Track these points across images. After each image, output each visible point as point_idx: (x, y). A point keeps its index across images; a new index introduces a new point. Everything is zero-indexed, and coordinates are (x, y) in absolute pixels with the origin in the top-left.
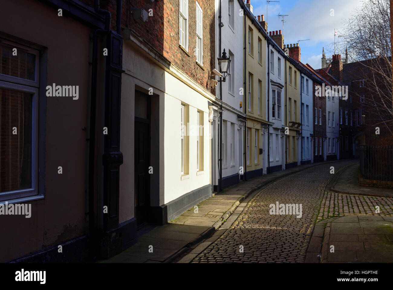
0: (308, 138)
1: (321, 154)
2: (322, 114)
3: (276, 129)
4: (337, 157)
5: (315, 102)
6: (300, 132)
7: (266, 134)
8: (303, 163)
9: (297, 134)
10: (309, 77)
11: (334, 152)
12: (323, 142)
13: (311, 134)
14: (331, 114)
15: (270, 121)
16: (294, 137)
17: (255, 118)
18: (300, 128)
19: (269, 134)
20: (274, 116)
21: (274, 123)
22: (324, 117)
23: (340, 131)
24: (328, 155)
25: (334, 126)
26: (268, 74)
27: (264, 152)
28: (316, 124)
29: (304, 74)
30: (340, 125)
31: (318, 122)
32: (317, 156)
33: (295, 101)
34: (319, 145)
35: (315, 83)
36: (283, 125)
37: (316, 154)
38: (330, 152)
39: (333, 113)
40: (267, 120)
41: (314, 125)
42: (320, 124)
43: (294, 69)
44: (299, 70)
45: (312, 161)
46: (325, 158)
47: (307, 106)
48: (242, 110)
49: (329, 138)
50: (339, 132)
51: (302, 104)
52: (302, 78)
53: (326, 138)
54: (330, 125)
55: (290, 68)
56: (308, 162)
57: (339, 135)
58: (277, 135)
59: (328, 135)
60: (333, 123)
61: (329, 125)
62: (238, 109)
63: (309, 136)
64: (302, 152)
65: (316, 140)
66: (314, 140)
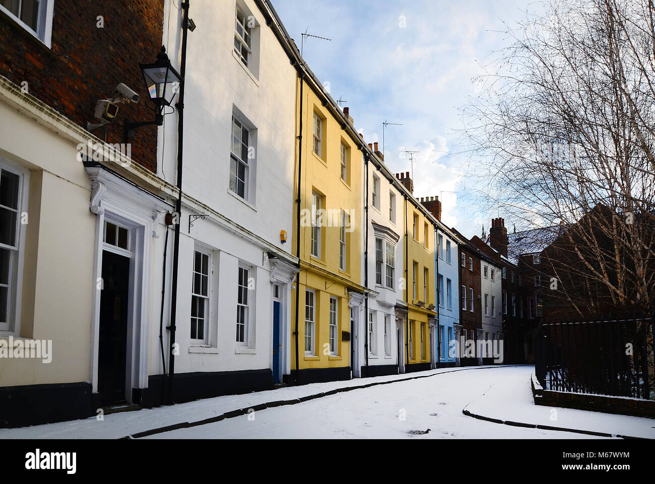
0: (450, 328)
2: (475, 296)
3: (384, 305)
5: (462, 277)
6: (436, 317)
7: (361, 308)
8: (441, 365)
9: (428, 319)
10: (451, 239)
12: (476, 337)
13: (455, 324)
14: (489, 299)
15: (370, 287)
16: (423, 324)
18: (435, 311)
19: (368, 311)
20: (379, 281)
21: (378, 293)
22: (478, 301)
27: (354, 339)
28: (465, 309)
29: (443, 232)
30: (504, 315)
31: (469, 307)
33: (426, 270)
35: (462, 249)
36: (399, 301)
39: (493, 298)
40: (363, 285)
41: (461, 311)
42: (472, 311)
43: (422, 218)
44: (432, 222)
45: (458, 365)
46: (480, 360)
49: (487, 333)
50: (503, 325)
52: (439, 236)
53: (481, 332)
54: (488, 314)
55: (415, 215)
56: (451, 365)
57: (503, 329)
58: (387, 315)
59: (485, 328)
60: (492, 312)
61: (486, 313)
63: (452, 325)
64: (438, 349)
65: (465, 333)
66: (462, 332)
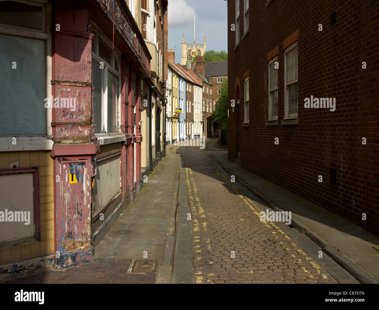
0: (183, 122)
1: (190, 134)
2: (191, 105)
5: (187, 96)
6: (179, 118)
11: (199, 132)
12: (191, 125)
13: (184, 120)
16: (175, 122)
18: (179, 115)
22: (192, 107)
23: (203, 116)
24: (194, 135)
28: (187, 112)
29: (181, 78)
30: (203, 112)
33: (176, 98)
34: (189, 127)
35: (187, 82)
37: (187, 134)
38: (196, 132)
39: (198, 103)
41: (186, 113)
42: (190, 112)
43: (175, 76)
46: (193, 137)
47: (182, 99)
49: (196, 122)
51: (180, 99)
52: (180, 80)
54: (196, 113)
57: (202, 120)
58: (168, 121)
59: (195, 120)
64: (179, 133)
65: (187, 123)
66: (186, 123)
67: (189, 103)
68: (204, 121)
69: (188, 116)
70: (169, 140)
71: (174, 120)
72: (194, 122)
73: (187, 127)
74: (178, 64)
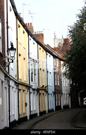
1: (59, 105)
2: (59, 78)
3: (34, 90)
4: (69, 107)
6: (47, 90)
7: (29, 93)
8: (49, 111)
9: (45, 92)
10: (51, 54)
11: (67, 103)
12: (60, 96)
13: (53, 92)
15: (30, 84)
16: (43, 94)
17: (23, 83)
18: (47, 88)
19: (30, 93)
20: (32, 81)
21: (32, 86)
23: (70, 89)
24: (64, 105)
25: (67, 86)
26: (29, 54)
27: (27, 105)
28: (56, 84)
29: (48, 52)
30: (70, 85)
32: (57, 106)
33: (43, 70)
34: (58, 99)
35: (55, 58)
36: (37, 87)
37: (57, 105)
38: (65, 103)
40: (29, 84)
41: (55, 86)
42: (59, 85)
43: (42, 49)
44: (45, 50)
45: (54, 110)
46: (62, 107)
47: (50, 73)
48: (16, 78)
49: (64, 94)
51: (47, 72)
52: (47, 54)
53: (62, 94)
54: (64, 86)
55: (40, 49)
56: (52, 110)
57: (70, 92)
58: (34, 93)
59: (64, 92)
60: (66, 84)
62: (15, 77)
63: (52, 93)
64: (48, 104)
65: (57, 95)
66: (55, 95)
67: (57, 76)
68: (71, 93)
69: (56, 88)
70: (36, 113)
71: (41, 92)
72: (63, 94)
73: (57, 99)
74: (48, 45)
